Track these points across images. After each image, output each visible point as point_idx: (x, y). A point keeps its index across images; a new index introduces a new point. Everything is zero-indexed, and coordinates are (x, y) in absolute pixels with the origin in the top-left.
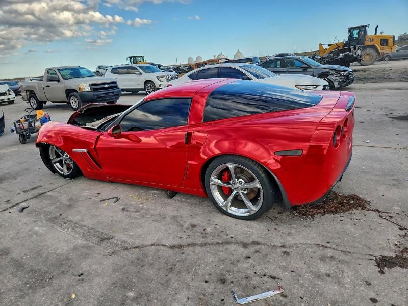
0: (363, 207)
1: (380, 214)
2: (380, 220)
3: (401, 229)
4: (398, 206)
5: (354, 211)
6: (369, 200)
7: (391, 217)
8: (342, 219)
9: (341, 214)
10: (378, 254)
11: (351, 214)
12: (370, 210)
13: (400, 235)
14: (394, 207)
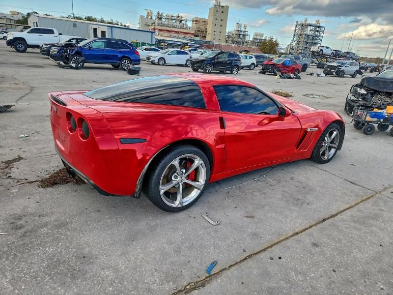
0: (42, 181)
1: (27, 181)
2: (26, 177)
3: (9, 177)
4: (13, 193)
5: (48, 176)
6: (41, 189)
7: (18, 182)
8: (53, 169)
9: (55, 171)
10: (22, 161)
11: (49, 174)
12: (37, 181)
13: (10, 173)
14: (16, 191)
